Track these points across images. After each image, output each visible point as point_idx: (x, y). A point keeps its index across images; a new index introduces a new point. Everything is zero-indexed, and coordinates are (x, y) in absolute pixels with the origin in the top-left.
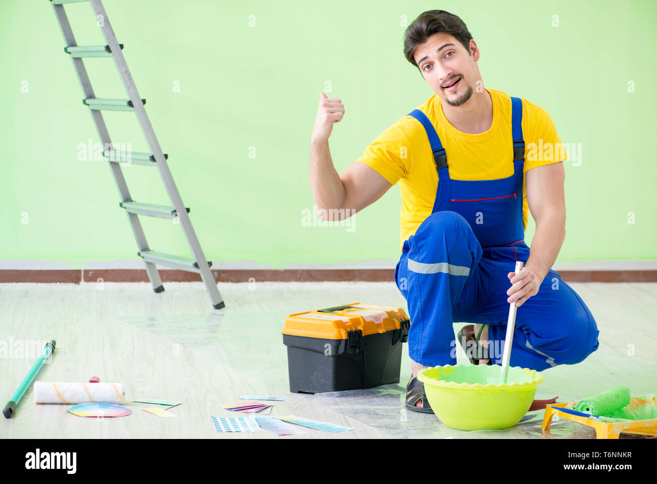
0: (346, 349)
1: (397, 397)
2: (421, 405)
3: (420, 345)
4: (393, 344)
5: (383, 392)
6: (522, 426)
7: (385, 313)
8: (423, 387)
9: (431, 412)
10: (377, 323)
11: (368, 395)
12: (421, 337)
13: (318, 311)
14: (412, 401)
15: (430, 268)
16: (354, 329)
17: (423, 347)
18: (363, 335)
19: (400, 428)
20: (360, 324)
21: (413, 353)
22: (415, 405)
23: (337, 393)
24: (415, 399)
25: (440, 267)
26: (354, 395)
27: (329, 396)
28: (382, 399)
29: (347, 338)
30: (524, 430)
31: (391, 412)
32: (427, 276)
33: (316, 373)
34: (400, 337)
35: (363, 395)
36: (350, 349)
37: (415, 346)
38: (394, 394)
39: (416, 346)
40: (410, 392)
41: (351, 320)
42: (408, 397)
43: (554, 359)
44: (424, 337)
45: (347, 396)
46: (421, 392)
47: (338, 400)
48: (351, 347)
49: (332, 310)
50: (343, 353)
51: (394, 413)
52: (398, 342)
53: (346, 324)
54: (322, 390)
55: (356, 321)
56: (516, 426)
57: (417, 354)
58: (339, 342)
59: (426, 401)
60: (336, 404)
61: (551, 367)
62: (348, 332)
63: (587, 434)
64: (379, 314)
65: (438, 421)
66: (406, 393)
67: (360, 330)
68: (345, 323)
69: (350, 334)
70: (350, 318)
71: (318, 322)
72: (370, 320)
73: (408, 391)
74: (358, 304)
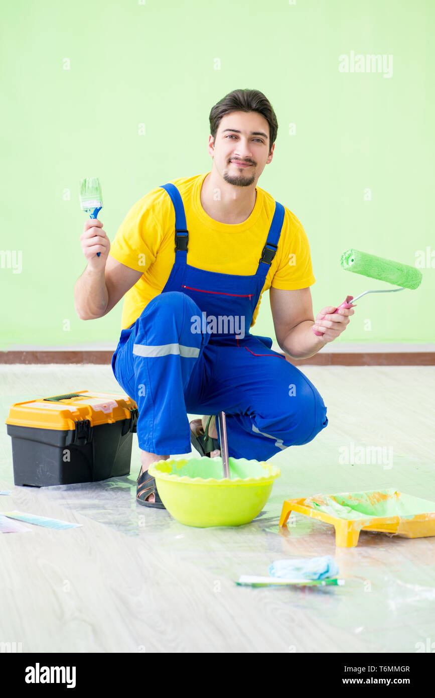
0: (73, 440)
1: (127, 491)
2: (152, 500)
3: (151, 433)
4: (122, 435)
5: (113, 485)
6: (258, 523)
7: (115, 402)
8: (155, 480)
9: (163, 507)
10: (105, 412)
11: (96, 488)
12: (152, 425)
13: (44, 400)
14: (144, 495)
15: (158, 351)
16: (82, 420)
17: (155, 436)
18: (92, 426)
19: (130, 524)
20: (88, 414)
21: (144, 443)
22: (147, 500)
23: (64, 487)
24: (147, 493)
25: (170, 349)
26: (82, 488)
27: (55, 489)
28: (111, 492)
29: (74, 429)
30: (260, 527)
31: (121, 507)
32: (157, 359)
33: (42, 465)
34: (130, 427)
35: (91, 488)
36: (78, 440)
37: (145, 435)
38: (124, 487)
39: (147, 436)
40: (141, 486)
41: (79, 409)
42: (138, 491)
43: (283, 441)
44: (156, 424)
45: (74, 489)
46: (152, 485)
47: (65, 493)
48: (79, 438)
49: (59, 399)
50: (71, 445)
51: (124, 509)
52: (128, 433)
53: (74, 414)
54: (47, 484)
55: (84, 411)
56: (251, 522)
57: (148, 444)
58: (66, 432)
59: (157, 495)
60: (63, 498)
61: (281, 450)
62: (75, 423)
63: (326, 531)
64: (109, 403)
65: (170, 516)
66: (136, 487)
67: (88, 421)
68: (73, 412)
69: (78, 424)
70: (78, 407)
71: (44, 412)
72: (99, 410)
73: (139, 485)
74: (86, 391)
